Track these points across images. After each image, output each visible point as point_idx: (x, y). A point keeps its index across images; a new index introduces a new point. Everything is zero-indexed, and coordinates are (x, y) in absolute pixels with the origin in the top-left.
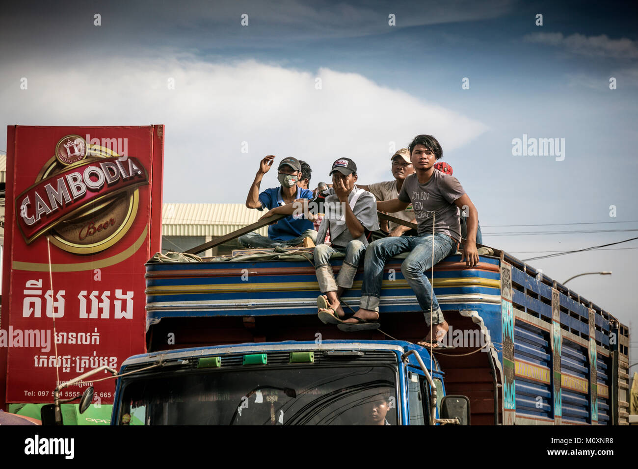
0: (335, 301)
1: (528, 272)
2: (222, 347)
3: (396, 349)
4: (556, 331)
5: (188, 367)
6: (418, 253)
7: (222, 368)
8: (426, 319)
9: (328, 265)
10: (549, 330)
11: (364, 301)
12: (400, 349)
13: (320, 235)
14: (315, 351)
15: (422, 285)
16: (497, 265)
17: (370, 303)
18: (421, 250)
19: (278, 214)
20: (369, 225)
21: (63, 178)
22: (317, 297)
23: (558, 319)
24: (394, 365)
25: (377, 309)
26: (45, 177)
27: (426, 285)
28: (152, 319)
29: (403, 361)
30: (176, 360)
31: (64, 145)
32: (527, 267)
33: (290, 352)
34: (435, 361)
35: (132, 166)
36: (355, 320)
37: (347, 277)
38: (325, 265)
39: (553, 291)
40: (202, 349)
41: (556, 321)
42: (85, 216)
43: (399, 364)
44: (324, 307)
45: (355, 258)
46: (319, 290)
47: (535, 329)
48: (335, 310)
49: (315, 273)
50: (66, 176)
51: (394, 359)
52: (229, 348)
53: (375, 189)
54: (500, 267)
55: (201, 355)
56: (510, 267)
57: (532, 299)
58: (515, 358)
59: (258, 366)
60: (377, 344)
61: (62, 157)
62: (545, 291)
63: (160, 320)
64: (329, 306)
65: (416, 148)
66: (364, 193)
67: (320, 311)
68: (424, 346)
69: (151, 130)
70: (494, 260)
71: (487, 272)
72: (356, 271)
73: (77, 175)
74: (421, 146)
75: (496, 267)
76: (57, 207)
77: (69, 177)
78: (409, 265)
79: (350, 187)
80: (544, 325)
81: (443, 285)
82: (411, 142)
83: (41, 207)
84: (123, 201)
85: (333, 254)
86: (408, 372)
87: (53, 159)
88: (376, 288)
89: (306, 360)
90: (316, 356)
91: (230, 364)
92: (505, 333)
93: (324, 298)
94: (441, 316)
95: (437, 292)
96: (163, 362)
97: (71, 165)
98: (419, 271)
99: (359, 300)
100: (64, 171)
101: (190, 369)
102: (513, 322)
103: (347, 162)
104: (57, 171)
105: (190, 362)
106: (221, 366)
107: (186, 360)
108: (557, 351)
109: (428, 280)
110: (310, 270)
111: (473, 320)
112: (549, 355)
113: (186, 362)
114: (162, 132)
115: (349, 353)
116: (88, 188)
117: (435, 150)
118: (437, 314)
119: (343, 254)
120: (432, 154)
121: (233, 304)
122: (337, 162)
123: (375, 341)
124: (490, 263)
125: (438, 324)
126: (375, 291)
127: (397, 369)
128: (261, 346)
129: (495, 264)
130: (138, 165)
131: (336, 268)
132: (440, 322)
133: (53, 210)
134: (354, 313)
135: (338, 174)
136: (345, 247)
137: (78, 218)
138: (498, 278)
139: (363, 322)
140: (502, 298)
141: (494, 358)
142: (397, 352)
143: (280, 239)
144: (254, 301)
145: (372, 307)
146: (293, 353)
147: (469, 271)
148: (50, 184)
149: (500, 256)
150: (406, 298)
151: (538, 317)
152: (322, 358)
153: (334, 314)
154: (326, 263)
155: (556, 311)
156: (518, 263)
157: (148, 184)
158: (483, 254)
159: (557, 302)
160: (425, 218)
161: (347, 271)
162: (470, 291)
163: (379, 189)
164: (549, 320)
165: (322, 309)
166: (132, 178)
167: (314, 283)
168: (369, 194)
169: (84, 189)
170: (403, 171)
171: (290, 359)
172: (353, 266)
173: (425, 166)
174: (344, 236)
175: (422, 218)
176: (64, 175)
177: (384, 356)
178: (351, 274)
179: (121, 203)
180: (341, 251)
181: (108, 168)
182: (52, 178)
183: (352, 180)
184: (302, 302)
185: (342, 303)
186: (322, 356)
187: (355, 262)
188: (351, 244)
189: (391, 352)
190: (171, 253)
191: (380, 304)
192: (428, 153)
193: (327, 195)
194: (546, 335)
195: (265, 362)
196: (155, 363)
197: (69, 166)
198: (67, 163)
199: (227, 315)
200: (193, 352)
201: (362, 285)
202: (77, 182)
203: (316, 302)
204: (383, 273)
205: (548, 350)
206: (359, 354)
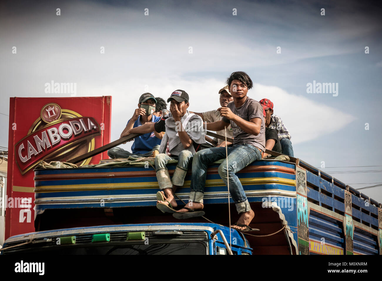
0: (170, 196)
1: (322, 176)
2: (77, 229)
3: (207, 229)
4: (348, 222)
5: (51, 244)
6: (230, 159)
7: (76, 244)
8: (237, 208)
9: (165, 169)
10: (342, 221)
11: (192, 195)
12: (211, 230)
13: (162, 147)
14: (146, 231)
15: (233, 182)
16: (293, 168)
17: (197, 197)
18: (233, 157)
19: (134, 133)
20: (197, 139)
21: (45, 131)
22: (156, 193)
23: (350, 213)
24: (205, 241)
25: (202, 201)
26: (34, 130)
27: (236, 183)
28: (38, 210)
29: (212, 239)
30: (42, 239)
31: (46, 110)
32: (321, 173)
33: (127, 232)
34: (245, 240)
35: (90, 123)
36: (186, 210)
37: (179, 178)
38: (163, 169)
39: (345, 193)
40: (62, 231)
41: (348, 214)
42: (60, 156)
43: (209, 240)
44: (161, 199)
45: (185, 163)
46: (158, 188)
47: (330, 219)
48: (170, 202)
49: (156, 175)
50: (48, 130)
51: (205, 237)
52: (82, 230)
53: (208, 115)
54: (295, 170)
55: (61, 235)
56: (304, 171)
57: (325, 196)
58: (310, 238)
59: (103, 243)
60: (193, 226)
61: (45, 118)
62: (339, 192)
63: (44, 211)
64: (165, 199)
65: (233, 82)
66: (194, 115)
67: (158, 202)
68: (235, 228)
69: (103, 99)
70: (290, 164)
71: (286, 174)
72: (186, 173)
73: (55, 129)
74: (238, 81)
75: (293, 170)
76: (42, 150)
77: (50, 131)
78: (224, 168)
79: (183, 111)
80: (338, 217)
81: (251, 183)
82: (229, 77)
83: (31, 150)
84: (84, 146)
85: (169, 161)
86: (216, 247)
87: (39, 119)
88: (201, 185)
89: (139, 238)
90: (147, 235)
91: (83, 241)
92: (300, 220)
93: (162, 193)
94: (248, 206)
95: (246, 188)
96: (33, 240)
97: (51, 123)
98: (231, 172)
99: (188, 195)
100: (46, 127)
101: (53, 246)
102: (308, 212)
103: (181, 92)
104: (42, 127)
105: (53, 240)
106: (76, 243)
107: (50, 238)
108: (349, 236)
109: (238, 179)
110: (152, 173)
111: (273, 209)
112: (343, 239)
113: (51, 240)
114: (110, 100)
115: (171, 233)
116: (62, 138)
117: (247, 84)
118: (246, 205)
119: (177, 161)
120: (246, 87)
121: (97, 199)
122: (174, 93)
123: (192, 223)
124: (287, 167)
125: (246, 212)
126: (200, 188)
127: (208, 245)
128: (106, 228)
129: (291, 168)
130: (94, 122)
131: (172, 172)
132: (247, 211)
133: (39, 152)
134: (185, 205)
135: (173, 101)
136: (178, 156)
137: (55, 157)
138: (294, 178)
139: (192, 211)
140: (297, 193)
141: (290, 238)
142: (207, 232)
143: (139, 153)
144: (112, 197)
145: (198, 200)
146: (130, 233)
147: (270, 173)
148: (37, 135)
149: (295, 162)
150: (223, 193)
151: (332, 210)
152: (151, 236)
153: (169, 205)
154: (163, 167)
155: (348, 207)
156: (313, 169)
157: (100, 135)
158: (281, 160)
159: (349, 200)
160: (238, 133)
161: (179, 173)
162: (271, 188)
163: (210, 116)
164: (342, 213)
165: (159, 201)
166: (90, 131)
167: (156, 182)
168: (197, 116)
169: (59, 138)
170: (227, 101)
171: (127, 237)
172: (183, 170)
173: (241, 96)
174: (178, 148)
175: (236, 133)
176: (45, 129)
177: (198, 235)
178: (182, 175)
179: (83, 147)
180: (175, 159)
181: (75, 124)
182: (39, 131)
183: (185, 106)
184: (147, 197)
185: (175, 197)
186: (151, 235)
187: (185, 166)
188: (182, 153)
189: (203, 232)
190: (54, 162)
191: (204, 197)
192: (242, 86)
193: (167, 117)
194: (340, 224)
195: (108, 239)
196: (27, 241)
197: (49, 124)
198: (48, 121)
199: (92, 207)
200: (56, 232)
201: (190, 184)
202: (55, 134)
203: (156, 197)
204: (206, 175)
205: (342, 235)
206: (179, 233)
